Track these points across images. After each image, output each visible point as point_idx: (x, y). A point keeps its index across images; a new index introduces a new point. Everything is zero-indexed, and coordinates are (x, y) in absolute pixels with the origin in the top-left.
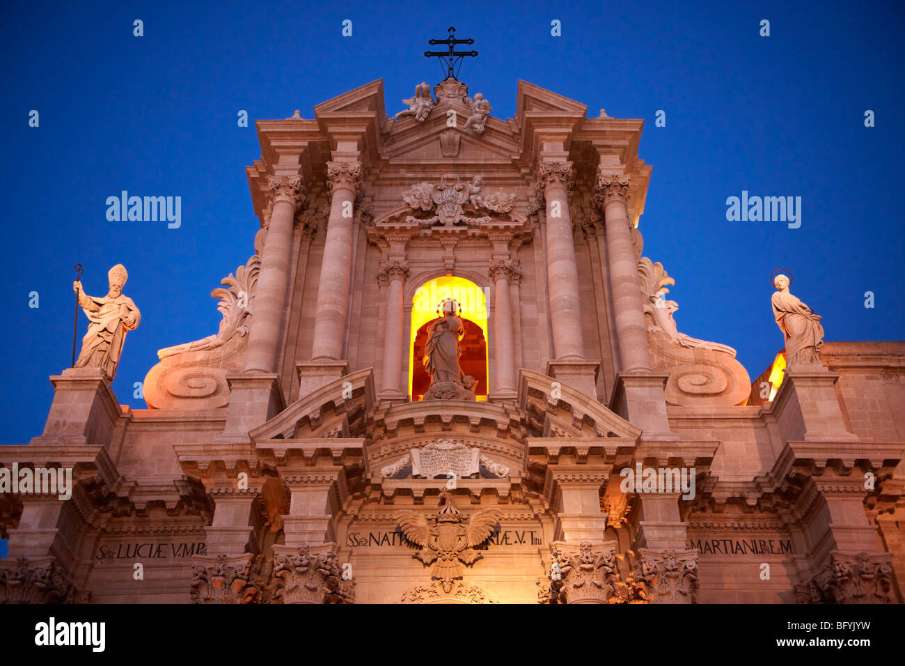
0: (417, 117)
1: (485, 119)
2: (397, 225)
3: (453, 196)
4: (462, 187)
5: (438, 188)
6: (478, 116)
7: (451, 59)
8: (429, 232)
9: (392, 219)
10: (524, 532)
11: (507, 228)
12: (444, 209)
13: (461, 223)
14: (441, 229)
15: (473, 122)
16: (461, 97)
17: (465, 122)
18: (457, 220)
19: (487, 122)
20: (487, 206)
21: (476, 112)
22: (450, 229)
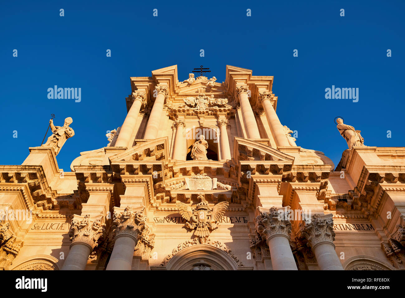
10: (240, 217)
21: (211, 81)
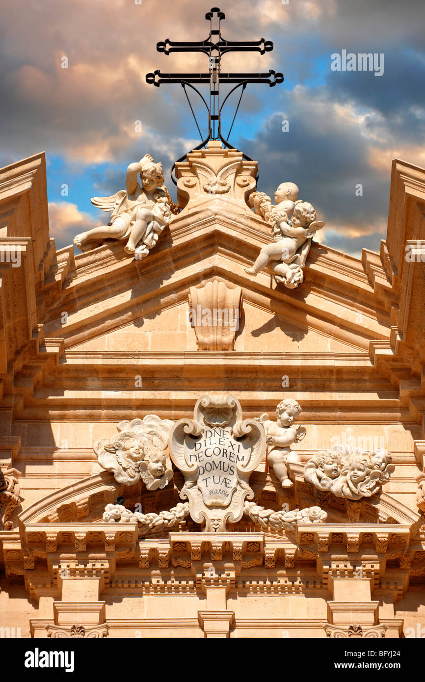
0: (130, 245)
1: (305, 252)
2: (80, 530)
3: (225, 453)
4: (248, 430)
5: (187, 430)
6: (286, 244)
7: (215, 93)
8: (163, 547)
9: (67, 514)
11: (368, 542)
12: (201, 483)
13: (246, 523)
14: (195, 539)
15: (274, 260)
16: (241, 192)
17: (254, 259)
18: (236, 514)
19: (309, 259)
20: (315, 481)
21: (283, 234)
22: (218, 540)
